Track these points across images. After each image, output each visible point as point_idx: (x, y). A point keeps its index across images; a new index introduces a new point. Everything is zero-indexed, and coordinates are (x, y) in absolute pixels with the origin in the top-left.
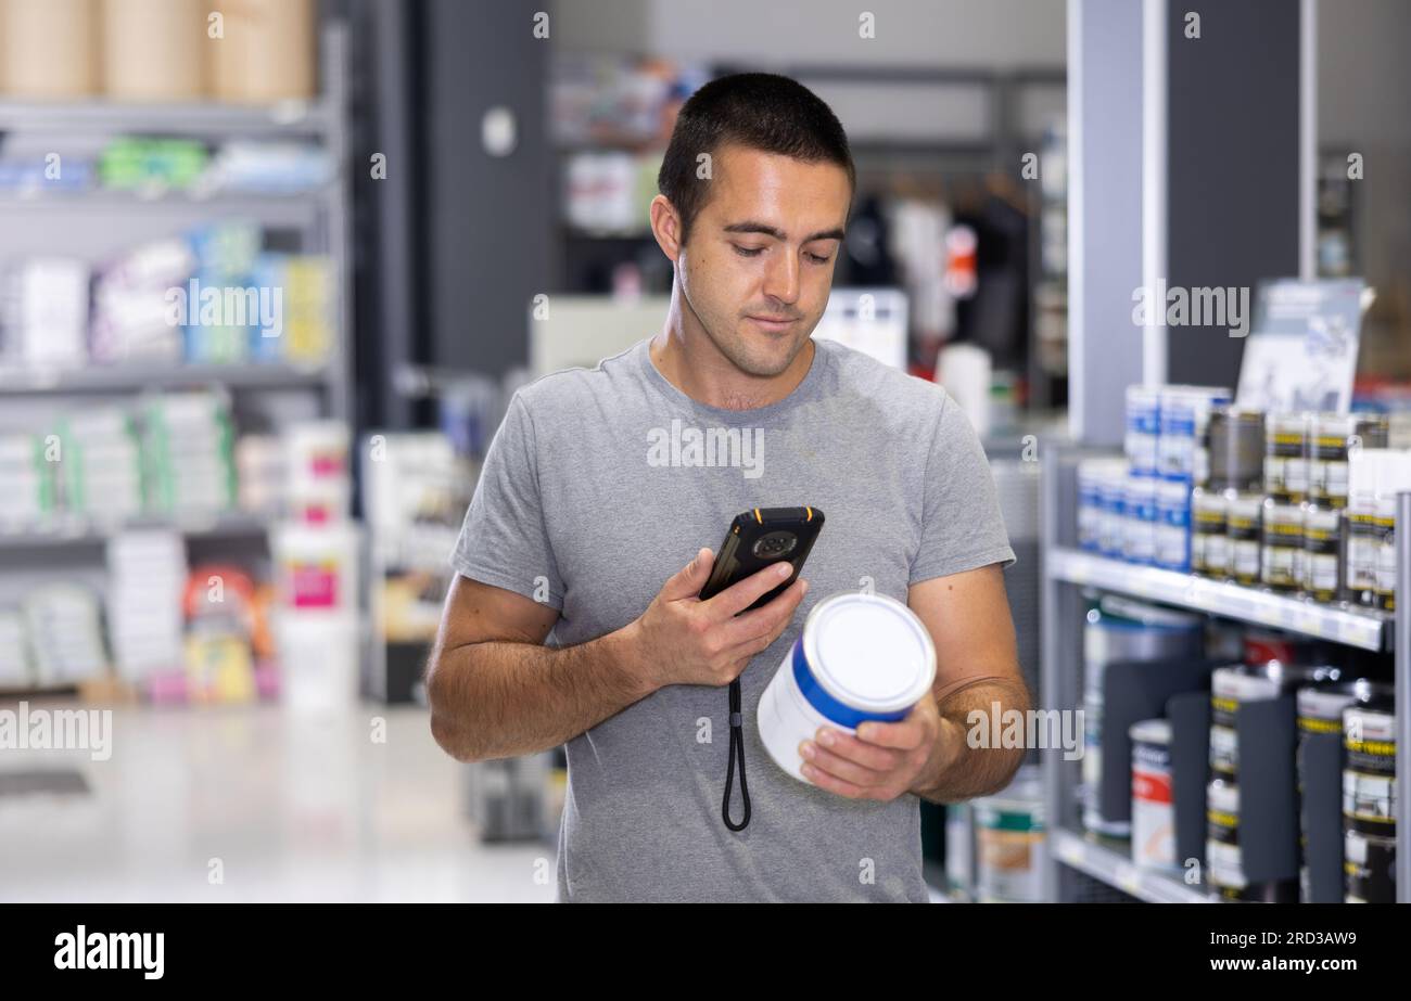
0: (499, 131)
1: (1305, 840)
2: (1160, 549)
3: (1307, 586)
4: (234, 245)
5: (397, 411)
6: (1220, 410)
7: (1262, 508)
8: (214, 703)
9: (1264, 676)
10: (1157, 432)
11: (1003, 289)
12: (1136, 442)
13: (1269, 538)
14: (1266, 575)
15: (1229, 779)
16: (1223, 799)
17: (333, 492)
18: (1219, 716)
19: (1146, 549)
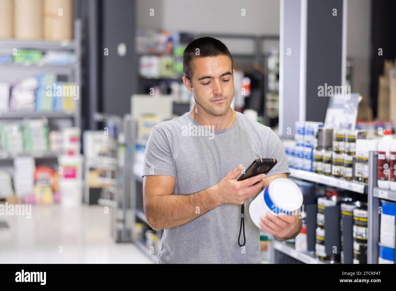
0: (122, 50)
1: (342, 244)
2: (304, 165)
3: (344, 176)
4: (49, 79)
5: (93, 125)
6: (321, 128)
7: (332, 155)
8: (42, 203)
9: (331, 200)
10: (304, 134)
11: (257, 94)
12: (298, 137)
13: (334, 163)
14: (333, 173)
15: (322, 227)
16: (320, 233)
17: (76, 147)
18: (319, 210)
19: (300, 165)
